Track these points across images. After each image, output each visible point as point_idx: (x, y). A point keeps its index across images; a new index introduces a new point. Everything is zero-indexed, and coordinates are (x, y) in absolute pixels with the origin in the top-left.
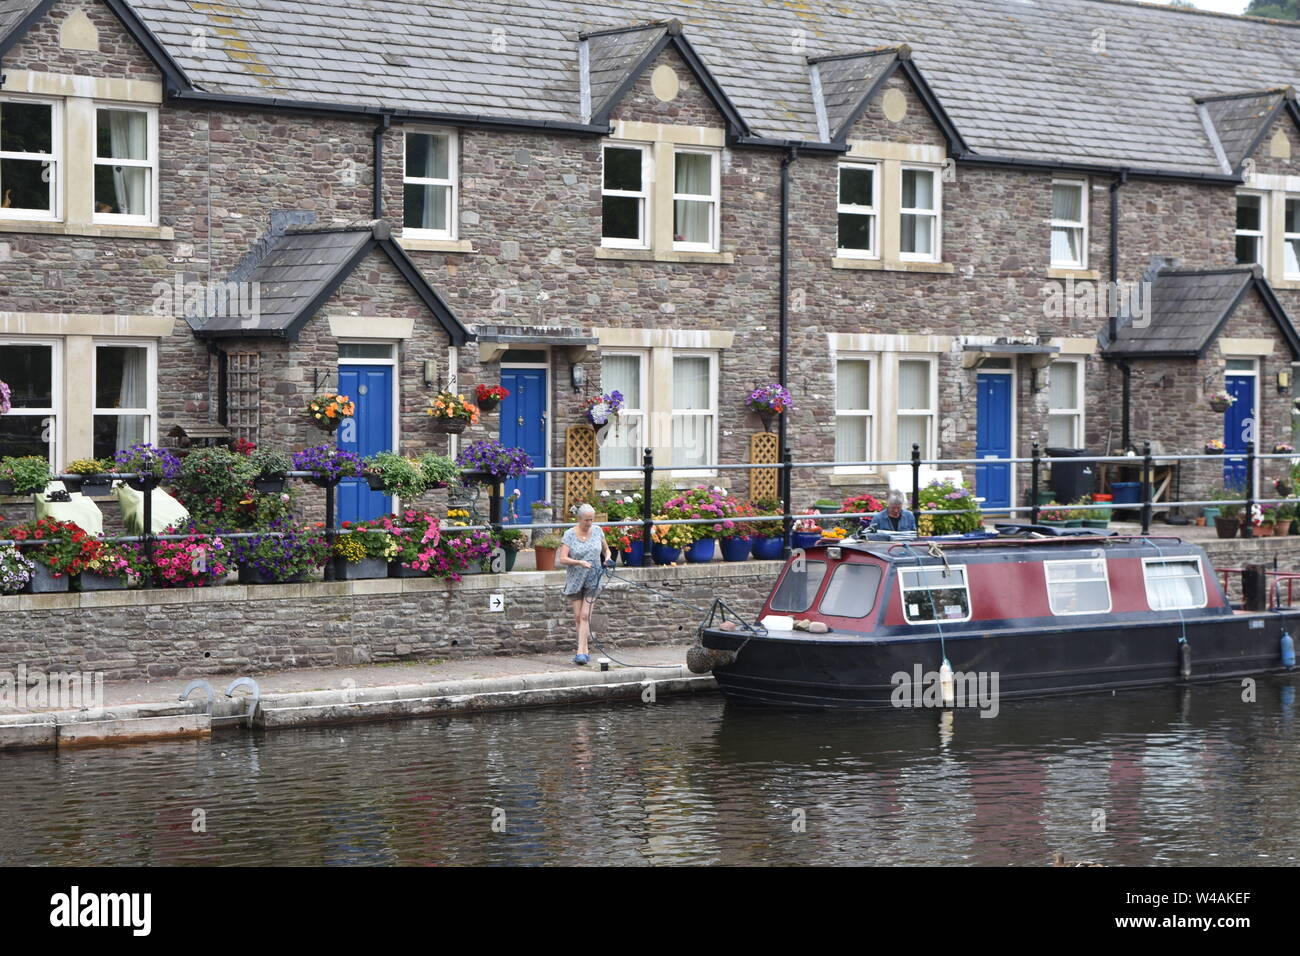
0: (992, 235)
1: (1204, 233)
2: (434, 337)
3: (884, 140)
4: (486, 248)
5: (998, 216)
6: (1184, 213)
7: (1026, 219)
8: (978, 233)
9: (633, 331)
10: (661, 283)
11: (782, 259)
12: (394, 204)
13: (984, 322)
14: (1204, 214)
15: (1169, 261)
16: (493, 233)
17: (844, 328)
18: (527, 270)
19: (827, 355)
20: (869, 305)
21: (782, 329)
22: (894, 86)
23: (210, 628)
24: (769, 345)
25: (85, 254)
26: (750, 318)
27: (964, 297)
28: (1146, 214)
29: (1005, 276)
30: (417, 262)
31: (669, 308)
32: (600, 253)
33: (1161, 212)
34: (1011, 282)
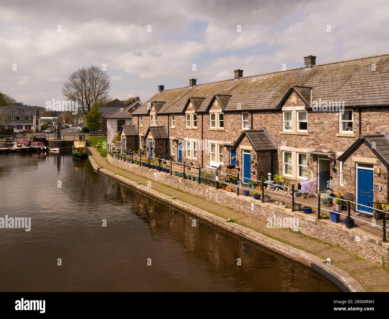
0: (231, 124)
1: (273, 122)
3: (215, 109)
4: (176, 128)
5: (232, 120)
6: (268, 117)
7: (236, 121)
9: (188, 139)
10: (190, 132)
11: (202, 129)
12: (171, 123)
14: (273, 117)
17: (210, 139)
18: (179, 130)
19: (208, 144)
20: (213, 136)
22: (216, 100)
26: (199, 137)
28: (259, 118)
29: (233, 131)
32: (185, 128)
33: (263, 118)
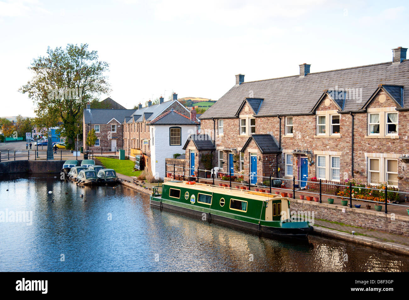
3: (380, 107)
10: (326, 142)
11: (353, 136)
16: (297, 134)
17: (368, 152)
18: (302, 140)
19: (364, 158)
22: (383, 94)
24: (350, 155)
26: (345, 149)
27: (404, 144)
31: (328, 147)
32: (315, 137)
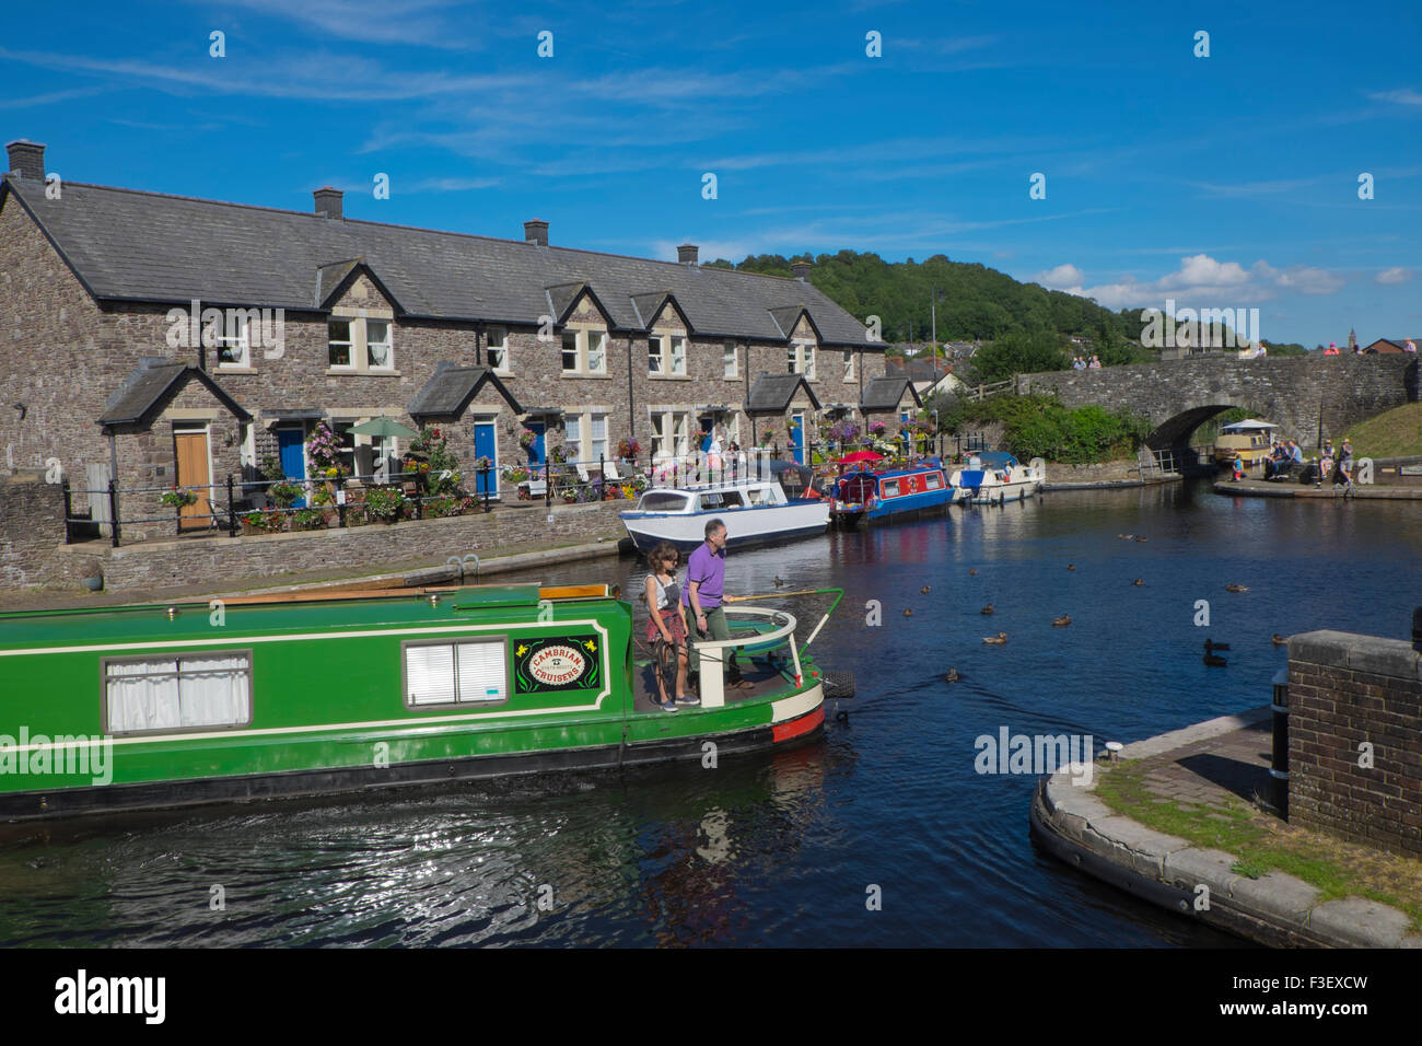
0: (704, 364)
1: (777, 362)
2: (511, 411)
3: (664, 327)
4: (521, 375)
5: (706, 357)
6: (771, 354)
7: (716, 357)
8: (699, 363)
9: (576, 407)
10: (585, 386)
11: (630, 375)
12: (484, 358)
13: (702, 398)
14: (777, 354)
15: (767, 373)
16: (522, 369)
17: (653, 403)
18: (535, 383)
19: (647, 414)
20: (662, 393)
21: (631, 405)
22: (667, 306)
23: (445, 534)
24: (627, 410)
25: (366, 383)
26: (619, 400)
27: (695, 389)
28: (757, 355)
29: (709, 380)
30: (501, 380)
31: (589, 397)
32: (562, 376)
33: (763, 354)
34: (712, 383)
